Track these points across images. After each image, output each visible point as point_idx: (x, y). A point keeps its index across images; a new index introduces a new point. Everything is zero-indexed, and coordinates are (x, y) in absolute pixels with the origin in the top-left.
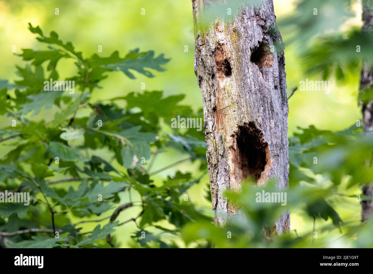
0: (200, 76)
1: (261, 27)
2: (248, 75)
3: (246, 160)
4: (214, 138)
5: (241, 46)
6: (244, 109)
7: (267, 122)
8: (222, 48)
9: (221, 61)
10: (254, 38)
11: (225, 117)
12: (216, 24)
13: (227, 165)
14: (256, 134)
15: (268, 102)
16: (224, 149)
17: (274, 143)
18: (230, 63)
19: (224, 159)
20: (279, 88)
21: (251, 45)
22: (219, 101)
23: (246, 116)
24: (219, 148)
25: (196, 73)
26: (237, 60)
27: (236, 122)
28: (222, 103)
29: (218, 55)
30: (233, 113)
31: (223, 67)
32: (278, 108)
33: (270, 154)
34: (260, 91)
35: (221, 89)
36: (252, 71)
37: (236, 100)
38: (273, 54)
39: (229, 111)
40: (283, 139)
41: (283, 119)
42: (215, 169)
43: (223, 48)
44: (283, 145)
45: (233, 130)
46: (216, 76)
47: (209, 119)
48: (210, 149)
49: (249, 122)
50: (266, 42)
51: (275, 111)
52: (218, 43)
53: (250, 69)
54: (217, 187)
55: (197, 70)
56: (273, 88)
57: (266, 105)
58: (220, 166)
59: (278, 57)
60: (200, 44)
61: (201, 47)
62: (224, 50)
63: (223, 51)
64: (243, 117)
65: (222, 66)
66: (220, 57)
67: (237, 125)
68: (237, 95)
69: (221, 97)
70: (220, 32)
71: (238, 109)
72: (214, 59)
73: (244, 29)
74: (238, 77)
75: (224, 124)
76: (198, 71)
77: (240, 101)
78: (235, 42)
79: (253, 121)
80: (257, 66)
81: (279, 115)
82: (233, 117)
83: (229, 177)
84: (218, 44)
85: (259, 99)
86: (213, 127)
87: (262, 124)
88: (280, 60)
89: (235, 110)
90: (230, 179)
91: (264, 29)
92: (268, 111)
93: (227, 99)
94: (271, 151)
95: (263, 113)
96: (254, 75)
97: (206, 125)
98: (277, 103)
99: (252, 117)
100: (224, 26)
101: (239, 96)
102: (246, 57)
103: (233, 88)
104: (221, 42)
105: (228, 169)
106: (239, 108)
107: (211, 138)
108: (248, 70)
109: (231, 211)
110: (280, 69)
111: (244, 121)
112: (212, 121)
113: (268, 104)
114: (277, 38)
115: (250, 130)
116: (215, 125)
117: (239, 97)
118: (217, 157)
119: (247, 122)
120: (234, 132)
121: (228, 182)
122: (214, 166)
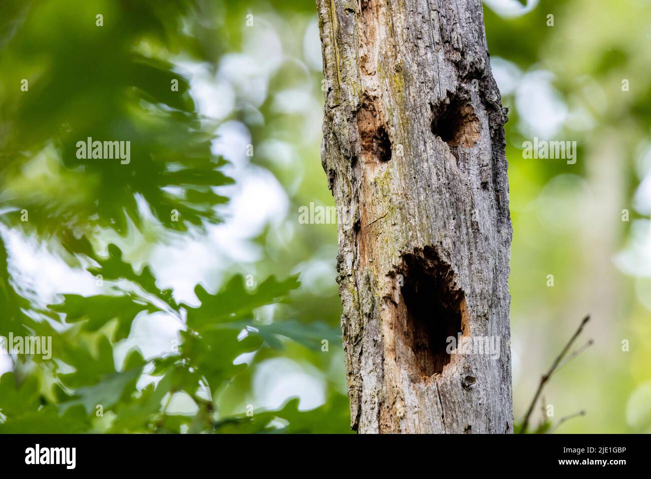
0: (331, 170)
1: (453, 64)
2: (424, 156)
3: (425, 337)
4: (356, 285)
5: (412, 100)
6: (415, 221)
7: (462, 249)
8: (373, 106)
9: (371, 131)
10: (438, 85)
11: (377, 238)
12: (362, 57)
13: (378, 333)
14: (441, 274)
15: (465, 211)
16: (373, 301)
17: (478, 291)
18: (389, 133)
19: (374, 322)
20: (490, 189)
21: (433, 98)
22: (366, 210)
23: (419, 235)
24: (364, 301)
25: (324, 165)
26: (402, 127)
27: (398, 246)
28: (371, 211)
29: (366, 119)
30: (391, 229)
31: (375, 144)
32: (488, 227)
33: (469, 312)
34: (449, 188)
35: (370, 184)
36: (432, 148)
37: (398, 202)
38: (479, 121)
39: (385, 226)
40: (498, 287)
41: (500, 251)
42: (357, 346)
43: (376, 106)
44: (497, 298)
45: (391, 264)
46: (360, 160)
47: (347, 250)
48: (348, 308)
49: (424, 247)
50: (466, 95)
51: (482, 231)
52: (365, 94)
53: (429, 145)
54: (361, 381)
55: (326, 160)
56: (479, 187)
57: (463, 217)
58: (366, 337)
59: (491, 128)
60: (331, 105)
61: (333, 111)
62: (376, 109)
63: (375, 111)
64: (412, 237)
65: (372, 142)
66: (369, 124)
67: (401, 252)
68: (401, 194)
69: (369, 200)
70: (370, 74)
71: (402, 220)
72: (357, 127)
73: (418, 66)
74: (404, 159)
75: (374, 253)
76: (328, 160)
77: (406, 205)
78: (399, 91)
79: (432, 245)
80: (446, 143)
81: (491, 241)
82: (393, 236)
83: (382, 357)
84: (364, 97)
85: (446, 203)
86: (353, 263)
87: (451, 251)
88: (495, 134)
89: (396, 222)
90: (383, 360)
91: (461, 69)
92: (465, 228)
93: (380, 203)
94: (471, 307)
95: (455, 232)
96: (436, 156)
97: (341, 262)
98: (487, 217)
99: (430, 236)
100: (378, 61)
101: (405, 195)
102: (422, 121)
103: (392, 181)
104: (371, 94)
105: (380, 340)
106: (404, 219)
107: (350, 284)
108: (425, 145)
109: (386, 425)
110: (495, 153)
111: (414, 244)
112: (352, 253)
113: (465, 215)
114: (488, 89)
115: (428, 265)
116: (358, 259)
117: (405, 199)
118: (360, 320)
119: (421, 246)
120: (394, 267)
121: (380, 366)
122: (354, 340)
